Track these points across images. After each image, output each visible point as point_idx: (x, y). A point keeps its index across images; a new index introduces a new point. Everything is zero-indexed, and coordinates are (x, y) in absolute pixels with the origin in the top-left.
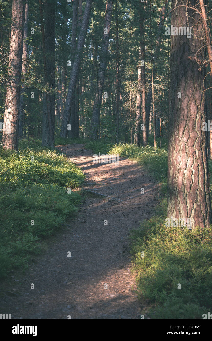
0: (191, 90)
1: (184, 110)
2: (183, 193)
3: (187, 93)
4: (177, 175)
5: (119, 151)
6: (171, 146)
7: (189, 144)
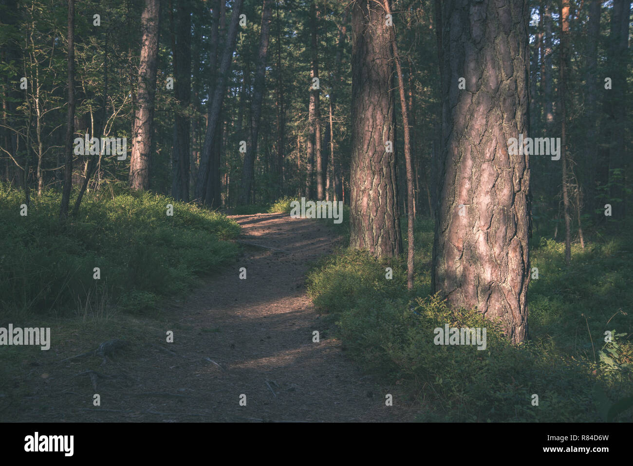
0: (376, 97)
1: (368, 120)
2: (368, 218)
3: (372, 100)
4: (361, 197)
5: (285, 207)
6: (354, 163)
7: (376, 160)
